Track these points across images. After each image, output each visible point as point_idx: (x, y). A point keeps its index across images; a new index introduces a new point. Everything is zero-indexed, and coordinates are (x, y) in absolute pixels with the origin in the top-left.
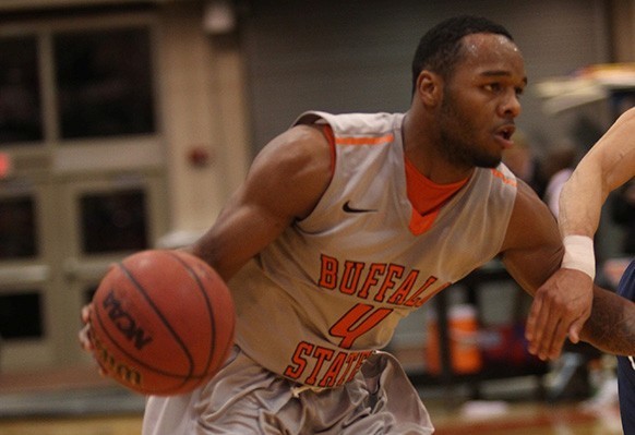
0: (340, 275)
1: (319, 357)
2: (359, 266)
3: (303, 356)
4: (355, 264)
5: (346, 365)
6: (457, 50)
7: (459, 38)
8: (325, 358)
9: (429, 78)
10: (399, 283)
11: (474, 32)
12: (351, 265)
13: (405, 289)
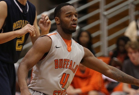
0: (59, 64)
1: (58, 93)
2: (62, 60)
3: (55, 93)
4: (61, 59)
5: (63, 93)
6: (60, 11)
7: (60, 9)
8: (60, 93)
9: (57, 18)
10: (69, 63)
11: (63, 6)
12: (60, 60)
13: (71, 65)
